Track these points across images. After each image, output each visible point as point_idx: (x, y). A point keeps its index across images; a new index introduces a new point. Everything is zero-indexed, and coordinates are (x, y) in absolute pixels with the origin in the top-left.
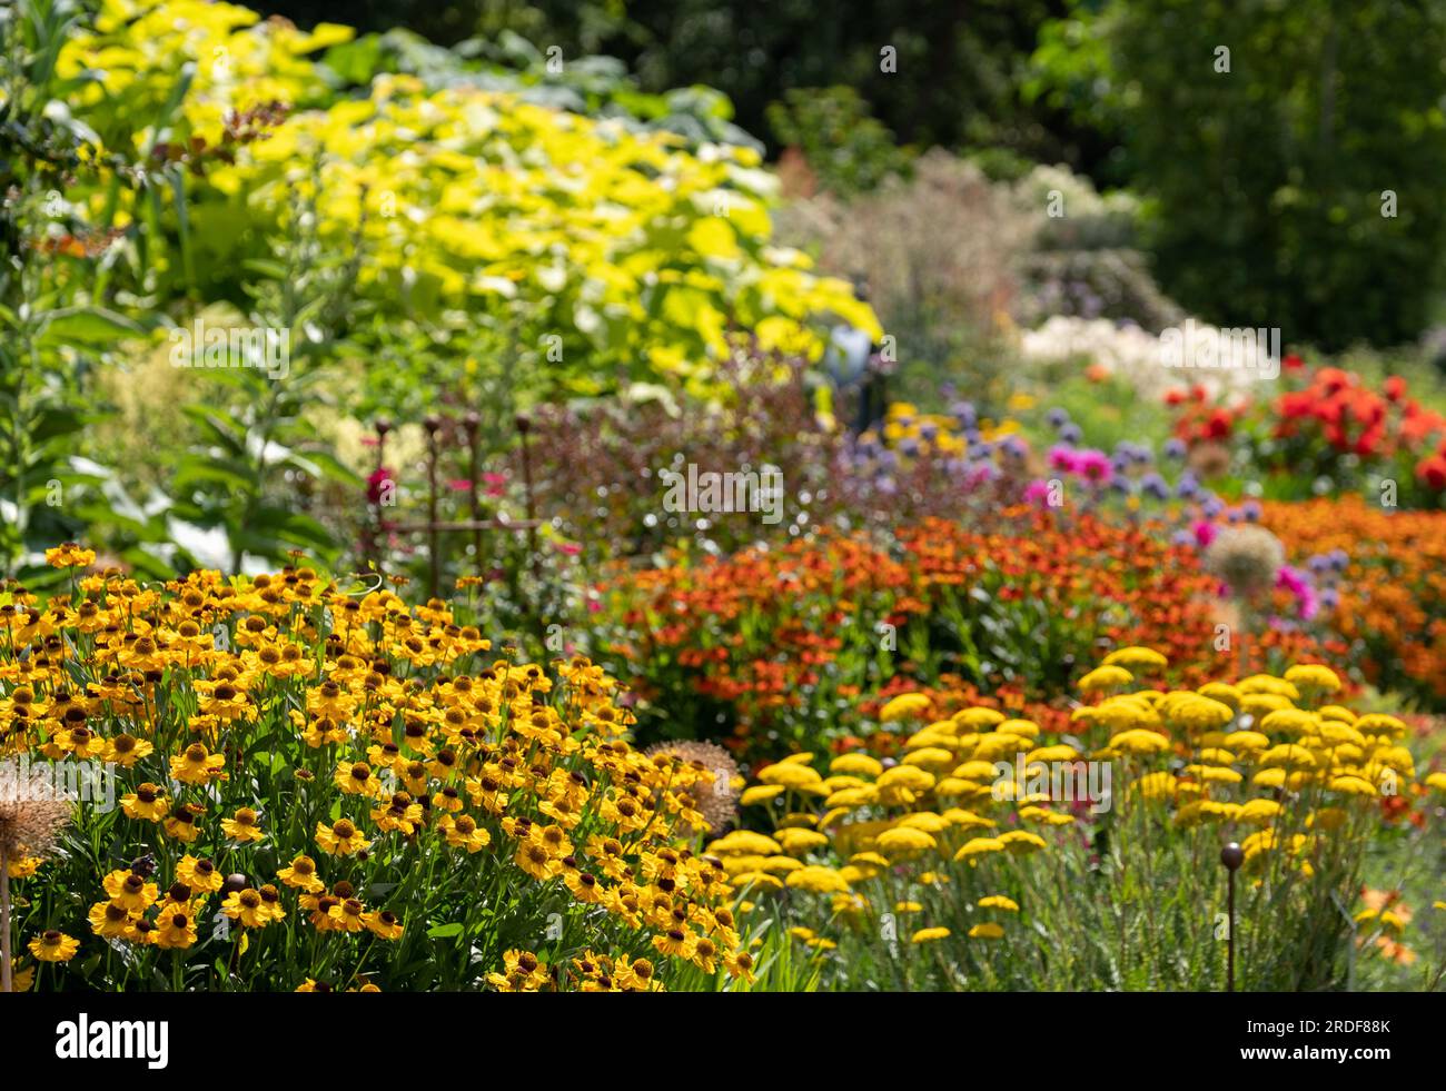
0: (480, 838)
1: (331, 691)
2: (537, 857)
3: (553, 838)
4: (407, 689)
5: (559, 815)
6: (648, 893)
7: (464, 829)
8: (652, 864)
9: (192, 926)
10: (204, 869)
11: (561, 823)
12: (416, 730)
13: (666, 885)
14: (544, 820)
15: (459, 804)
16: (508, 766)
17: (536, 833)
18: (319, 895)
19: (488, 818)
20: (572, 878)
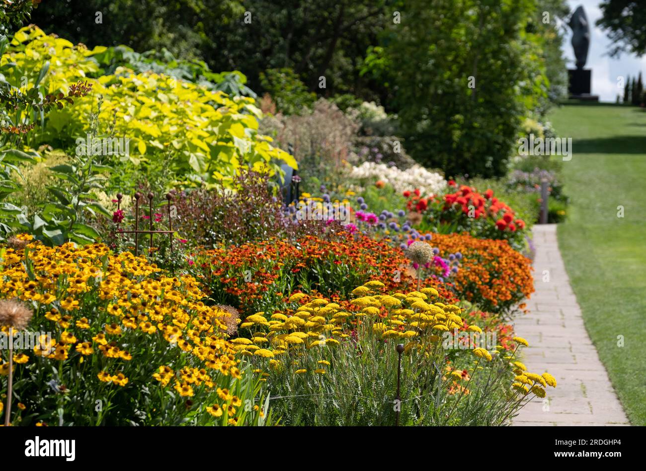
0: (152, 329)
1: (108, 282)
2: (170, 336)
3: (175, 331)
4: (132, 283)
5: (178, 324)
6: (208, 349)
7: (147, 326)
8: (208, 340)
9: (66, 353)
10: (70, 336)
11: (179, 326)
12: (135, 296)
13: (213, 347)
14: (173, 325)
15: (146, 318)
16: (162, 306)
17: (170, 328)
18: (105, 346)
19: (155, 323)
20: (182, 342)
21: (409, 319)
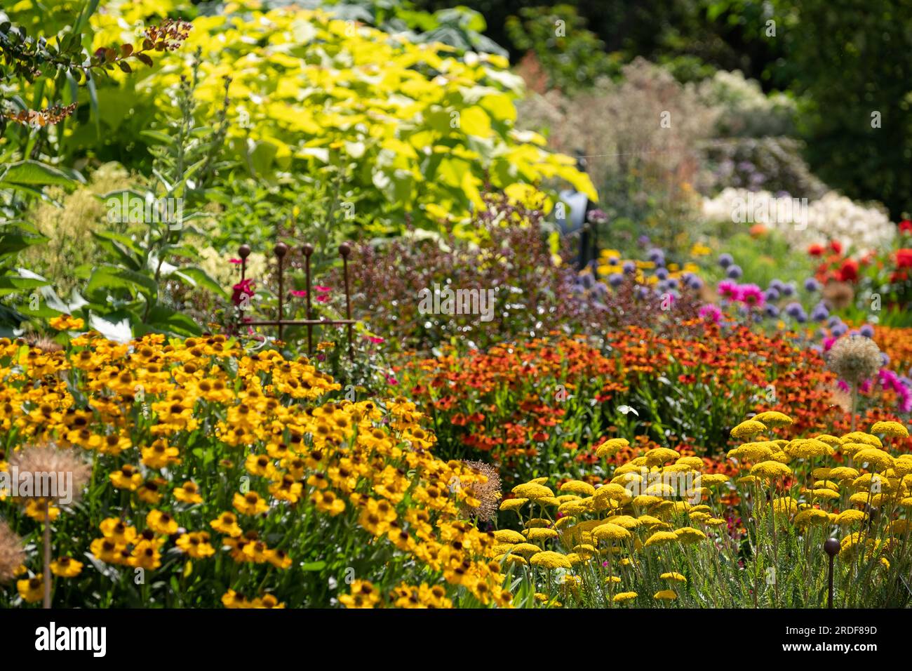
0: (338, 506)
1: (244, 410)
2: (374, 520)
3: (383, 508)
4: (291, 412)
5: (388, 495)
6: (446, 550)
7: (328, 500)
8: (448, 531)
9: (157, 556)
10: (165, 519)
11: (389, 500)
12: (296, 439)
13: (457, 545)
14: (377, 497)
15: (324, 484)
16: (356, 460)
17: (373, 505)
18: (237, 538)
19: (343, 494)
20: (394, 535)
21: (846, 486)
